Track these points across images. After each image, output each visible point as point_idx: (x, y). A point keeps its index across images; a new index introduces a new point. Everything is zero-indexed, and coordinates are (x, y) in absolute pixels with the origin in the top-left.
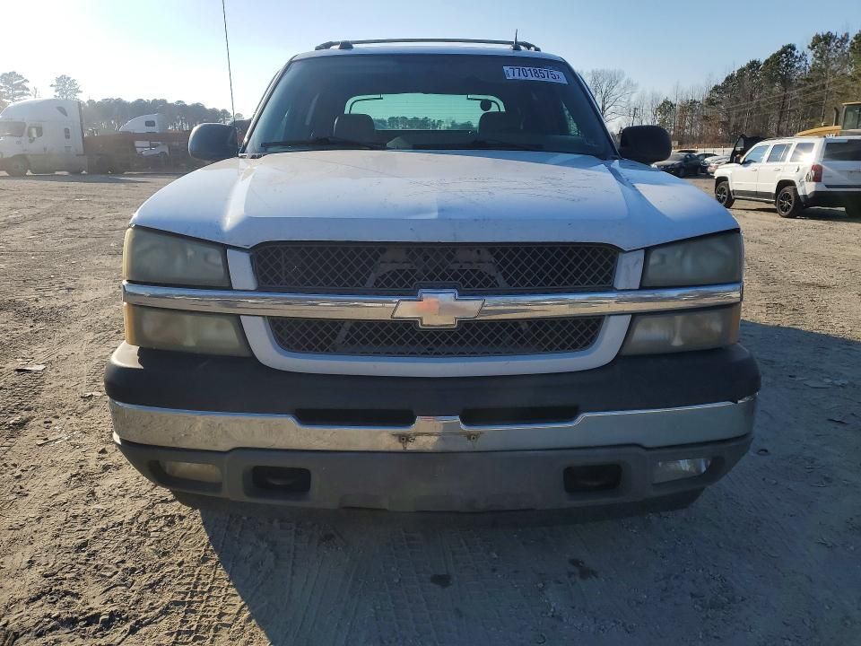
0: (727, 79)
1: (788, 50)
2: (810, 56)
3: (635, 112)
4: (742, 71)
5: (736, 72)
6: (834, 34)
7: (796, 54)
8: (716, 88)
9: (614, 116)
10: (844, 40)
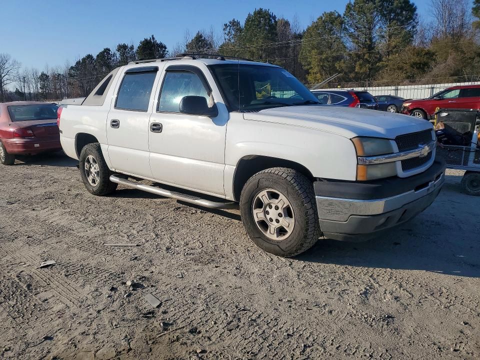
0: (77, 63)
1: (107, 51)
2: (118, 54)
3: (24, 80)
4: (84, 59)
5: (81, 60)
6: (127, 45)
7: (111, 53)
8: (72, 68)
9: (8, 82)
10: (132, 48)
